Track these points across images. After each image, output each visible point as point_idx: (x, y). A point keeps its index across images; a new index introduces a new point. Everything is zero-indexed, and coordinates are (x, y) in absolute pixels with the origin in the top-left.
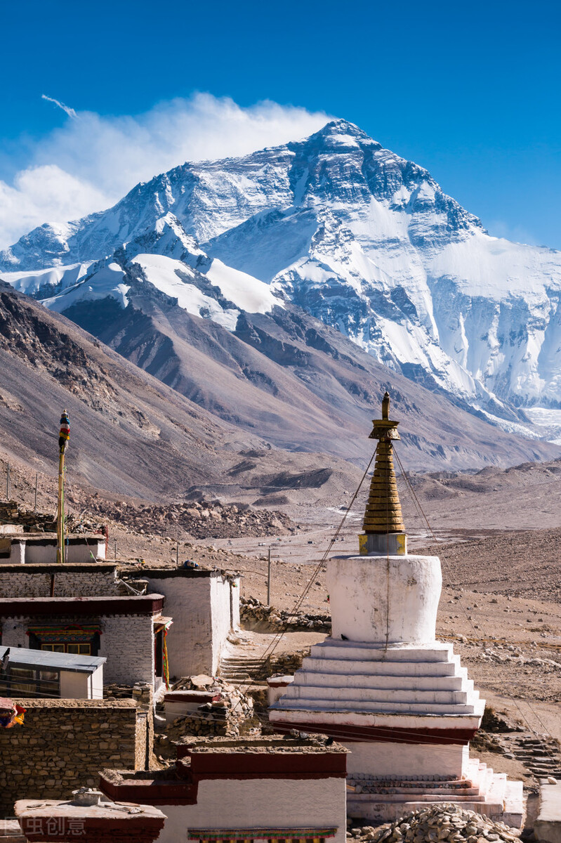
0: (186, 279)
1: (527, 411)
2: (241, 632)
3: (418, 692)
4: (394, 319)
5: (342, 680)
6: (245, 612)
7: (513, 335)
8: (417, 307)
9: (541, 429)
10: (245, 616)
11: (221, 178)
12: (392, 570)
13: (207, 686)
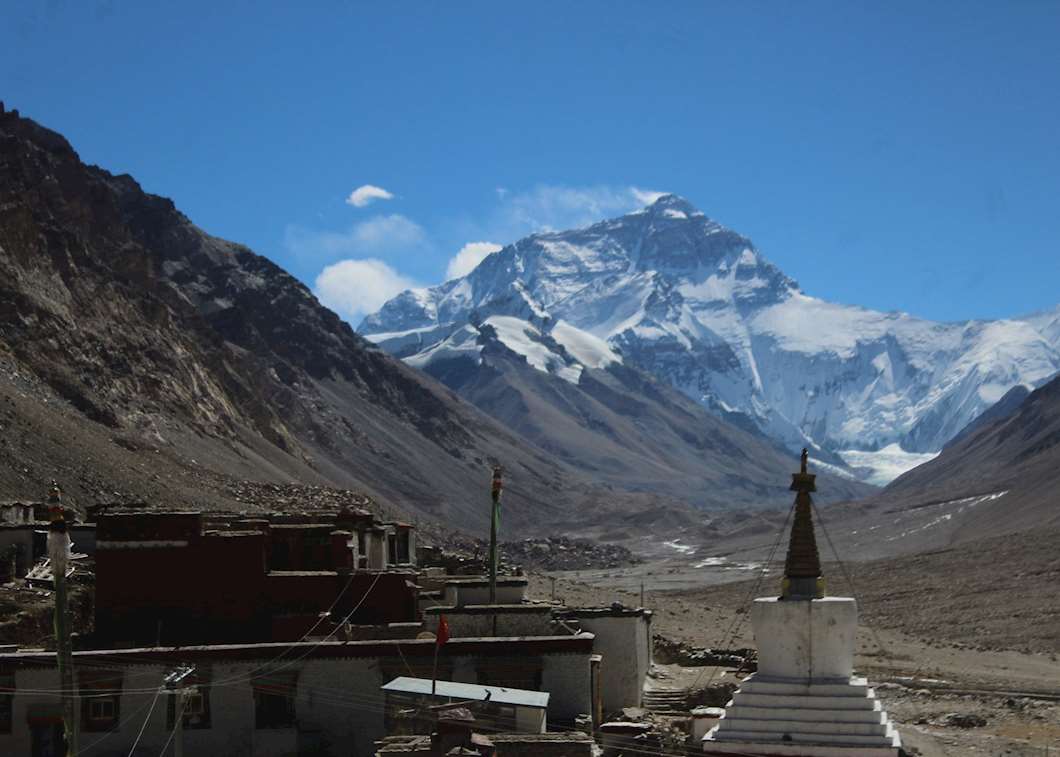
0: (534, 338)
1: (843, 453)
2: (656, 666)
3: (840, 725)
4: (721, 371)
5: (769, 713)
6: (657, 647)
7: (828, 386)
8: (741, 362)
9: (855, 471)
10: (657, 651)
11: (564, 247)
12: (814, 611)
13: (639, 717)
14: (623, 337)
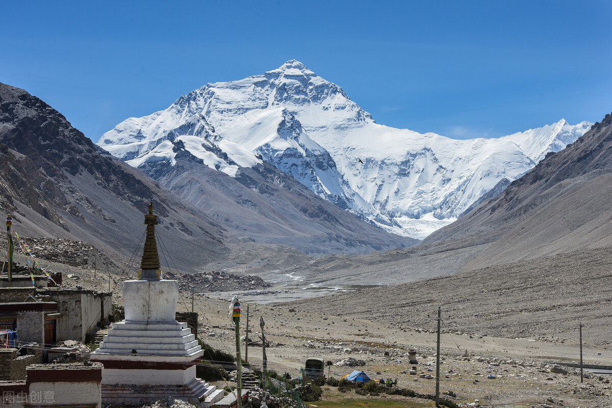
0: (208, 149)
1: (399, 220)
4: (324, 170)
5: (126, 339)
8: (336, 164)
14: (264, 148)
